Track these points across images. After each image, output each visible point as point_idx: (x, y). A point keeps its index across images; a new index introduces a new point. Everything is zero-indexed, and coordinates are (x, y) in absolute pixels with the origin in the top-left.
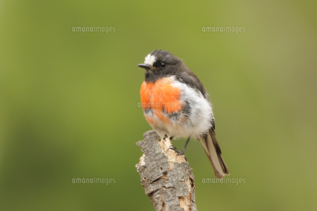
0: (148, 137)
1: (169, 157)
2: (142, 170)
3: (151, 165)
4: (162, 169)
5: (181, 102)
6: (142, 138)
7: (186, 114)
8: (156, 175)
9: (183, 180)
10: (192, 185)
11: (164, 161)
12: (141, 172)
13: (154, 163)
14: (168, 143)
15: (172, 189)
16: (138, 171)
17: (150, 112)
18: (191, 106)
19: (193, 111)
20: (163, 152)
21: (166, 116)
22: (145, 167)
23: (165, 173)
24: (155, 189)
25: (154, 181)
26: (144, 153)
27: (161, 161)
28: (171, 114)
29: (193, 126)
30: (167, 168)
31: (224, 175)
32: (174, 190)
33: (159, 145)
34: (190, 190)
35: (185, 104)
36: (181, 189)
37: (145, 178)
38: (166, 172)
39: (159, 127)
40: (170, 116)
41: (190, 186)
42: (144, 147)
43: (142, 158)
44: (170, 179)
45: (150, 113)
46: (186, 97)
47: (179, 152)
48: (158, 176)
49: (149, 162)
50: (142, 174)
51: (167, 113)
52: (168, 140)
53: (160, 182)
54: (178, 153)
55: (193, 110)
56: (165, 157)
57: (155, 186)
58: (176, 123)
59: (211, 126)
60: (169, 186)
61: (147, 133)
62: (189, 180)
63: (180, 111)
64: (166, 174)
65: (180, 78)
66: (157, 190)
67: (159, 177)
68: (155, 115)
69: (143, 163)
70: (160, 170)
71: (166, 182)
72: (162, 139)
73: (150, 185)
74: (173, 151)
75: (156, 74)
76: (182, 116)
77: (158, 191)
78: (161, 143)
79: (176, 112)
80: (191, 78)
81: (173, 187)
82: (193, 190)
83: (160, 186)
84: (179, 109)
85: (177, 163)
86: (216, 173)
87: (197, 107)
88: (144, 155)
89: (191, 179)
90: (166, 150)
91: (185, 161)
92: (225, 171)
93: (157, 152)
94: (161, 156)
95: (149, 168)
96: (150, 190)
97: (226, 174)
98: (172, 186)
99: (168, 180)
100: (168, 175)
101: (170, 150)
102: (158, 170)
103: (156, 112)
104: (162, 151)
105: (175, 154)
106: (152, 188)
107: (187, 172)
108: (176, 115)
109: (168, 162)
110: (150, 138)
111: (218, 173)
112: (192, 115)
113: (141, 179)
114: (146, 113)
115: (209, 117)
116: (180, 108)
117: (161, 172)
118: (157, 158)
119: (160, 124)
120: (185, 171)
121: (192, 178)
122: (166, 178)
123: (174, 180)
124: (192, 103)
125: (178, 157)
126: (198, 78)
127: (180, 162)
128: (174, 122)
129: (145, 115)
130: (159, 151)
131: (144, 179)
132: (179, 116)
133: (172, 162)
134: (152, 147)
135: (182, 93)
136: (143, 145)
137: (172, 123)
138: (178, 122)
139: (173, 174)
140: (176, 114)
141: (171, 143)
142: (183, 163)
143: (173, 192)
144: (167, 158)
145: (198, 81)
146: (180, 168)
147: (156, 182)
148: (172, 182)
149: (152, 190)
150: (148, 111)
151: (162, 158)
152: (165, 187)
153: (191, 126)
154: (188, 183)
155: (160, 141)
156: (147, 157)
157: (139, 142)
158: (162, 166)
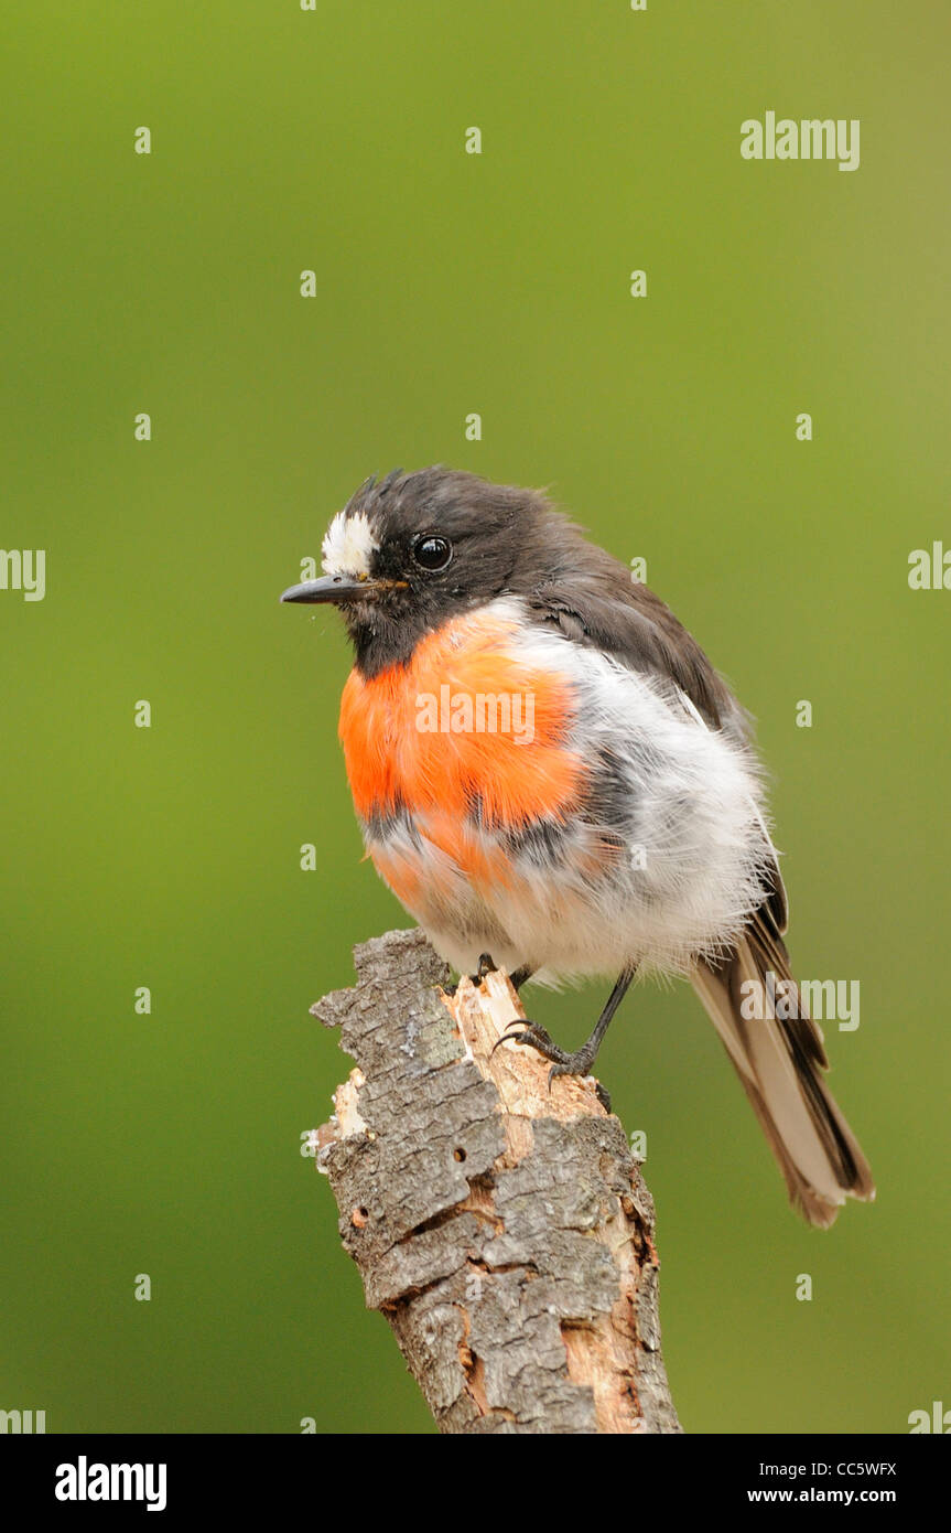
0: (382, 970)
1: (507, 1088)
2: (348, 1161)
3: (398, 1131)
4: (461, 1155)
5: (576, 755)
6: (348, 974)
7: (605, 828)
8: (429, 1192)
9: (588, 1221)
10: (642, 1254)
11: (474, 1108)
12: (339, 1175)
13: (419, 1121)
14: (496, 1006)
15: (520, 1273)
16: (323, 1170)
17: (401, 827)
18: (634, 777)
19: (647, 807)
20: (469, 1057)
21: (488, 842)
22: (363, 1146)
23: (483, 1183)
24: (421, 1274)
25: (420, 1229)
26: (353, 1064)
27: (458, 1109)
28: (519, 833)
29: (650, 895)
30: (492, 1149)
31: (839, 1197)
32: (537, 1281)
33: (447, 1017)
34: (627, 1282)
35: (598, 765)
36: (577, 1276)
37: (364, 1212)
38: (487, 1174)
39: (454, 915)
40: (515, 845)
41: (627, 1259)
42: (360, 1030)
43: (348, 1096)
44: (509, 1215)
45: (399, 836)
46: (600, 727)
47: (566, 1056)
48: (440, 1196)
49: (388, 1117)
50: (347, 1185)
51: (498, 824)
52: (497, 984)
53: (450, 1234)
54: (560, 1064)
55: (646, 802)
56: (479, 1084)
57: (425, 1256)
58: (551, 883)
59: (761, 895)
60: (505, 1258)
61: (378, 944)
62: (621, 1221)
63: (567, 809)
64: (489, 1188)
65: (564, 619)
66: (435, 1283)
67: (449, 1203)
68: (426, 845)
69: (350, 1121)
70: (452, 1161)
71: (489, 1231)
72: (464, 982)
73: (397, 1252)
74: (528, 1049)
75: (402, 615)
76: (581, 839)
77: (443, 1289)
78: (456, 1006)
79: (550, 816)
80: (631, 611)
81: (531, 1264)
82: (649, 1283)
83: (453, 1256)
84: (563, 799)
85: (555, 1123)
86: (797, 1183)
87: (672, 780)
88: (358, 1078)
89: (634, 1218)
90: (486, 1046)
91: (596, 1110)
92: (849, 1172)
93: (434, 1058)
94: (456, 1081)
95: (387, 1154)
96: (396, 1278)
97: (852, 1194)
98: (525, 1258)
99: (496, 1221)
100: (501, 1192)
101: (511, 1044)
102: (443, 1163)
103: (430, 828)
104: (462, 1052)
105: (538, 1069)
106: (405, 1270)
107: (613, 1175)
108: (547, 834)
109: (498, 1117)
110: (394, 975)
111: (806, 1184)
112: (640, 833)
113: (338, 1215)
114: (378, 834)
115: (741, 843)
116: (568, 794)
117: (459, 1172)
118: (434, 1093)
119: (460, 893)
120: (602, 1168)
121: (642, 1211)
122: (487, 1209)
123: (536, 1220)
124: (641, 758)
125: (558, 1087)
126: (670, 611)
127: (573, 1119)
128: (535, 876)
129: (373, 847)
130: (447, 1054)
131: (358, 1218)
132: (567, 841)
133: (524, 1117)
134: (403, 1029)
135: (577, 704)
136: (354, 1015)
137: (525, 887)
138: (561, 876)
139: (526, 1186)
140: (545, 826)
141: (519, 1007)
142: (587, 1123)
143: (531, 1290)
144: (494, 1095)
145: (674, 628)
146: (571, 1152)
147: (427, 1236)
148: (525, 1235)
149: (405, 1281)
150: (390, 826)
151: (464, 1092)
152: (479, 1262)
153: (637, 900)
154: (619, 1238)
155: (452, 990)
156: (375, 1091)
157: (328, 999)
158: (463, 1142)
